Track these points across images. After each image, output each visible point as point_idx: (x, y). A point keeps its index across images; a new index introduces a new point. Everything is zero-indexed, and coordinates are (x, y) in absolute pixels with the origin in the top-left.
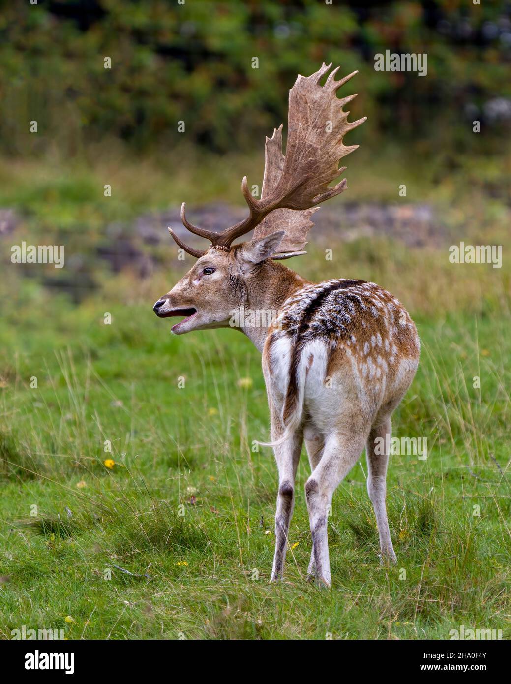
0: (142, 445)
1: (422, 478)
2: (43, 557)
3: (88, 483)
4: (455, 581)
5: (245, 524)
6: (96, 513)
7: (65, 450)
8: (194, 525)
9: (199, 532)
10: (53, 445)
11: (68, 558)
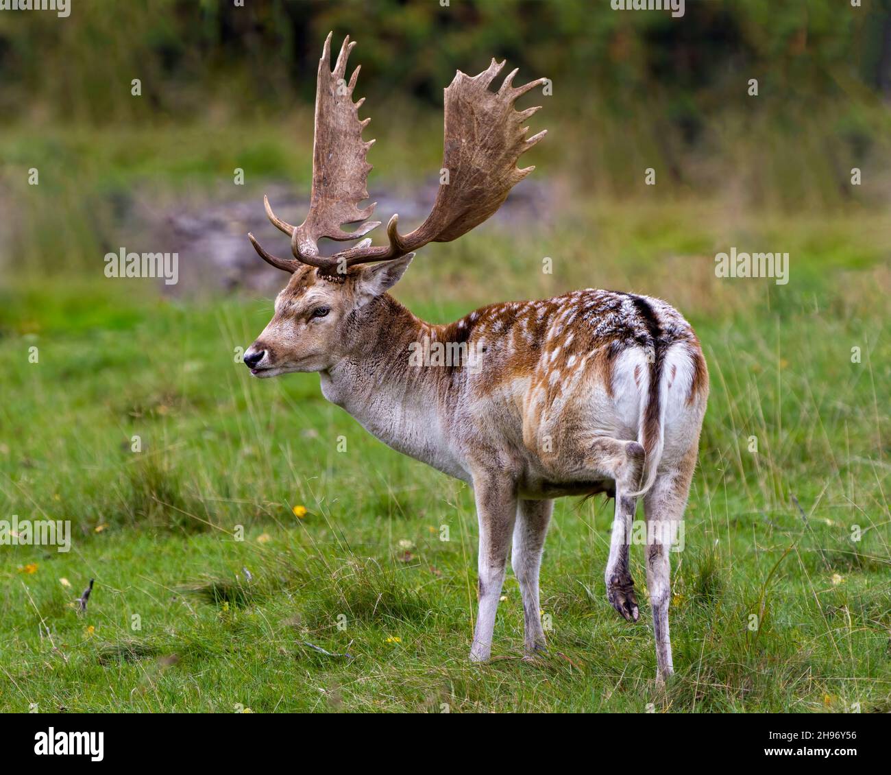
0: (341, 487)
1: (702, 527)
2: (213, 632)
3: (273, 536)
4: (745, 660)
5: (475, 588)
6: (283, 575)
7: (242, 494)
8: (409, 590)
9: (416, 599)
10: (227, 489)
11: (246, 634)
